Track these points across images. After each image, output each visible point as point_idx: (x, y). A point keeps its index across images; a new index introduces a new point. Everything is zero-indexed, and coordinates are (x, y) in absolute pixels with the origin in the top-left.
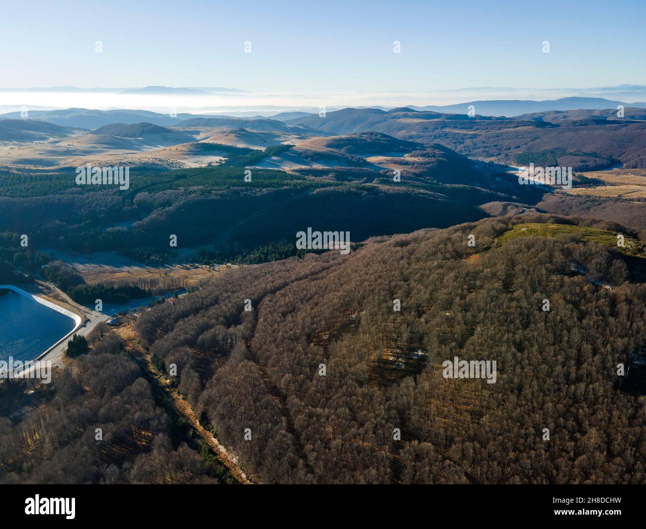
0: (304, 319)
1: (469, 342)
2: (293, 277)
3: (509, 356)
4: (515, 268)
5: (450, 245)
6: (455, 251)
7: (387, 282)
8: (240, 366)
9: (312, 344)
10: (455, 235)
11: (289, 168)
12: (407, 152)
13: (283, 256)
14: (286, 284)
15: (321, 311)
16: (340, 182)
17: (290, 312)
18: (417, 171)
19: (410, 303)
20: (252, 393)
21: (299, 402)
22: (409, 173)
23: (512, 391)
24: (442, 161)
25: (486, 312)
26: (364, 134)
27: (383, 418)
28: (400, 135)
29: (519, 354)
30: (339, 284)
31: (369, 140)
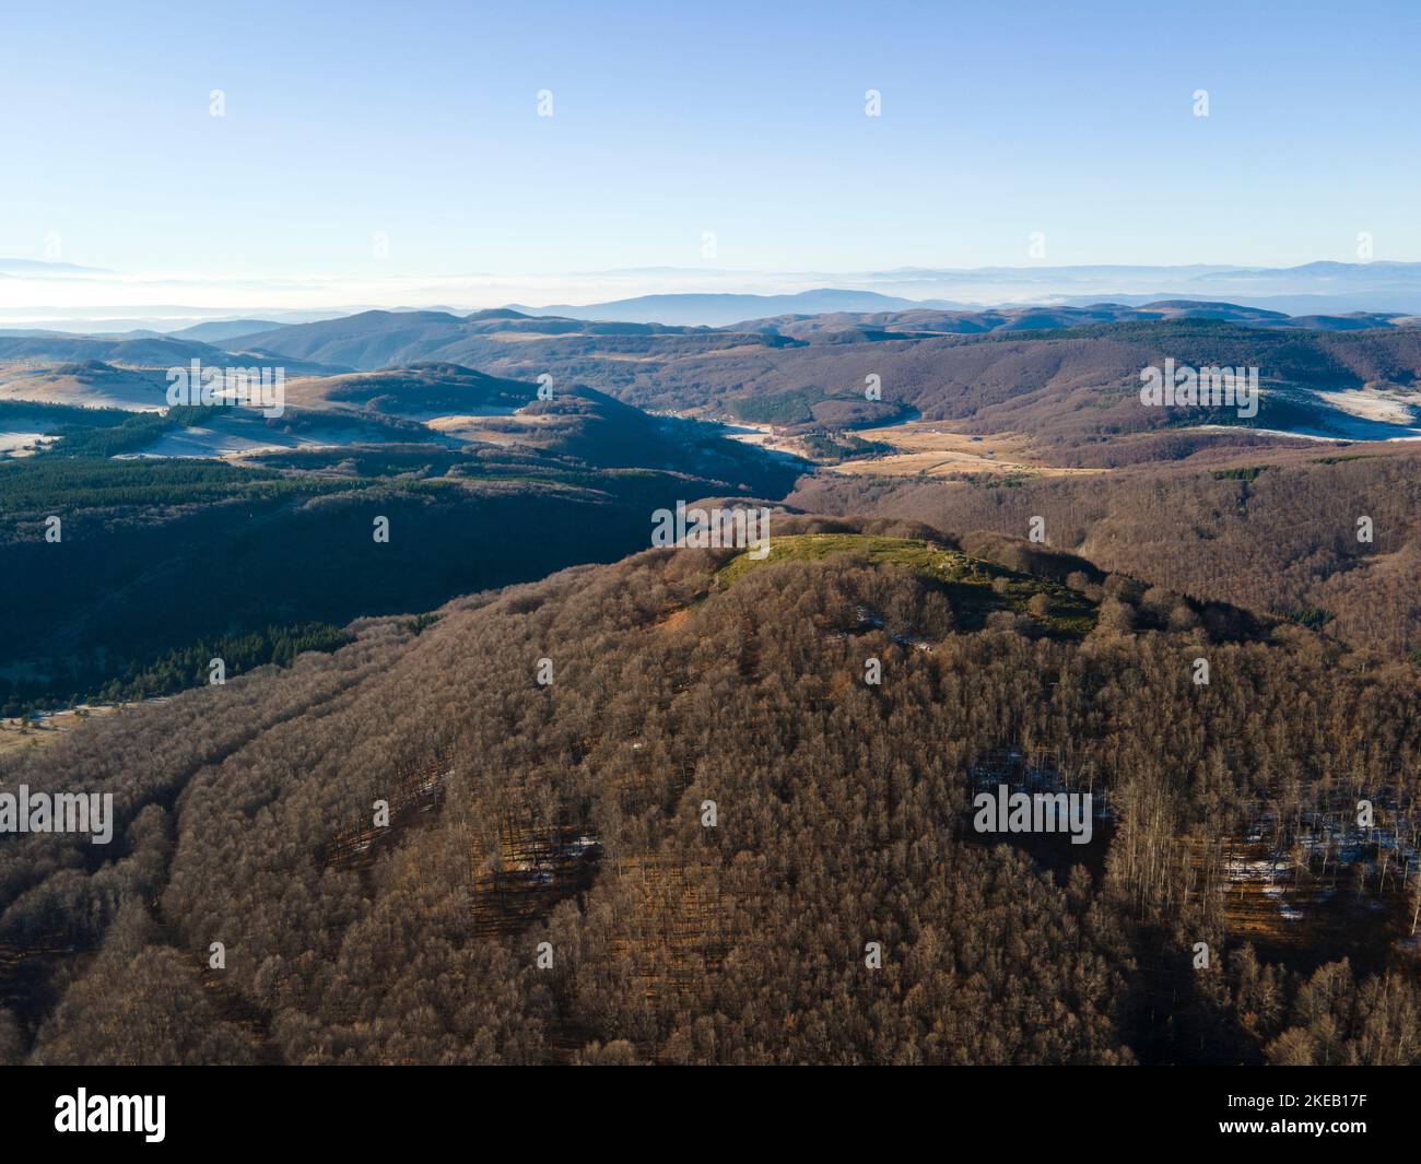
0: (303, 813)
1: (685, 798)
2: (267, 716)
3: (767, 814)
4: (759, 630)
5: (626, 597)
6: (639, 608)
7: (498, 696)
8: (133, 965)
9: (330, 871)
10: (635, 574)
11: (234, 454)
12: (517, 404)
13: (237, 667)
14: (252, 735)
15: (347, 787)
16: (369, 479)
17: (267, 802)
18: (543, 445)
19: (554, 735)
20: (173, 1030)
21: (305, 1022)
22: (527, 448)
23: (779, 888)
24: (593, 421)
25: (712, 730)
26: (415, 367)
27: (517, 1009)
28: (497, 368)
29: (784, 806)
30: (385, 716)
31: (428, 381)
